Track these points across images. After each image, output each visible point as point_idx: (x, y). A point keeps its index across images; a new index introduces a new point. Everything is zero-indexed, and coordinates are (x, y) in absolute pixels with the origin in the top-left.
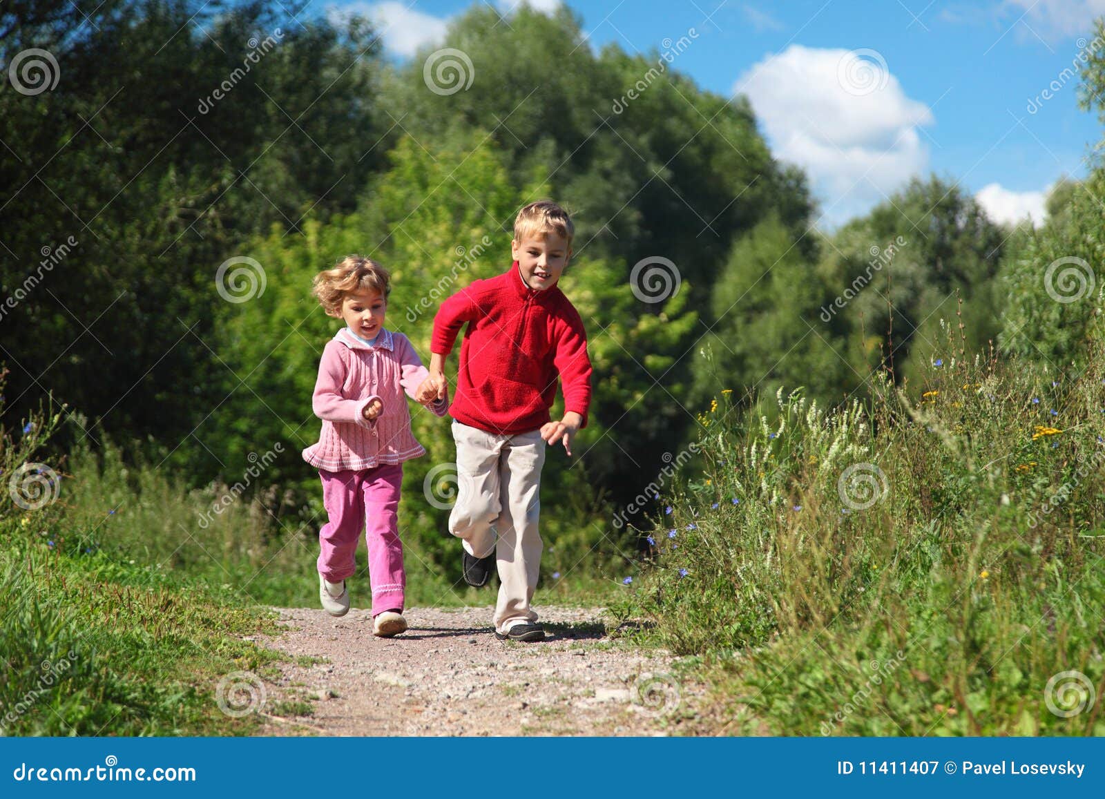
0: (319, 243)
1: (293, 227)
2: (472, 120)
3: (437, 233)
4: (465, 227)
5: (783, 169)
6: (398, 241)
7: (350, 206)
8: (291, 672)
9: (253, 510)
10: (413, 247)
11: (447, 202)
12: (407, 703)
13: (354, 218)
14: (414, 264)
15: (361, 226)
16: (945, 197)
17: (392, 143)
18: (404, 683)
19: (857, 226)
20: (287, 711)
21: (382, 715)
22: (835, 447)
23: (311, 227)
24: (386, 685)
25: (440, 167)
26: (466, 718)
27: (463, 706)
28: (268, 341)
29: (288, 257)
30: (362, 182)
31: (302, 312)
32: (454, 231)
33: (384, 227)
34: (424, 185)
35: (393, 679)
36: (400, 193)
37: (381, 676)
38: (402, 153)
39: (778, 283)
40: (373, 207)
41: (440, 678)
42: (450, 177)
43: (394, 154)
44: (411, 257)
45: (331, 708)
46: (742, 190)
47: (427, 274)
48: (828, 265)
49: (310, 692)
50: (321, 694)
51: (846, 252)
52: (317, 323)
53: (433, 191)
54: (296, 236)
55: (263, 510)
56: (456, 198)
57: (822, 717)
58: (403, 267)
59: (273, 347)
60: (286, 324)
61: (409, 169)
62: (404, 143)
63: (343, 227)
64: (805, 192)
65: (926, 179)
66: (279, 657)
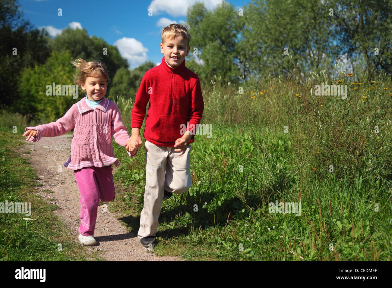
0: (38, 70)
1: (33, 67)
2: (67, 48)
3: (60, 68)
4: (65, 67)
5: (124, 59)
6: (53, 70)
7: (44, 63)
8: (27, 146)
9: (25, 117)
10: (55, 71)
11: (62, 63)
12: (49, 151)
13: (44, 65)
14: (56, 74)
15: (46, 67)
16: (151, 65)
17: (51, 52)
18: (49, 148)
19: (136, 69)
20: (25, 153)
21: (44, 153)
22: (127, 106)
23: (36, 67)
24: (45, 148)
25: (60, 56)
26: (60, 154)
27: (59, 152)
28: (28, 87)
29: (32, 72)
30: (46, 59)
31: (35, 82)
32: (63, 68)
33: (50, 67)
34: (57, 59)
35: (46, 147)
36: (53, 61)
37: (44, 147)
38: (53, 54)
39: (124, 78)
40: (48, 63)
41: (55, 147)
42: (62, 58)
43: (51, 54)
44: (55, 73)
45: (34, 152)
46: (116, 62)
47: (58, 76)
48: (132, 76)
49: (30, 149)
50: (32, 150)
51: (134, 73)
52: (37, 84)
53: (59, 61)
54: (34, 68)
55: (27, 118)
56: (63, 62)
57: (122, 152)
58: (54, 74)
59: (29, 88)
60: (32, 84)
61: (54, 56)
62: (53, 52)
63: (42, 67)
64: (127, 63)
65: (148, 61)
66: (25, 143)
